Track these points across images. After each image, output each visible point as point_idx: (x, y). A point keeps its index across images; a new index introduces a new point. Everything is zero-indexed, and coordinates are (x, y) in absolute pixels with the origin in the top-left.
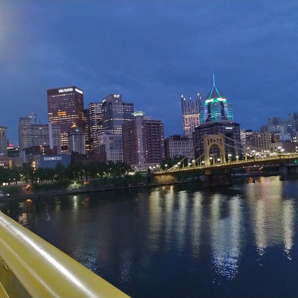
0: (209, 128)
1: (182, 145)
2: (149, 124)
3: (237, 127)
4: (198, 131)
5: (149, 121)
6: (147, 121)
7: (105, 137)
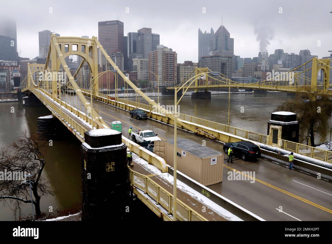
0: (210, 59)
1: (189, 70)
2: (167, 54)
3: (230, 59)
4: (203, 59)
5: (167, 52)
6: (166, 52)
7: (137, 61)
